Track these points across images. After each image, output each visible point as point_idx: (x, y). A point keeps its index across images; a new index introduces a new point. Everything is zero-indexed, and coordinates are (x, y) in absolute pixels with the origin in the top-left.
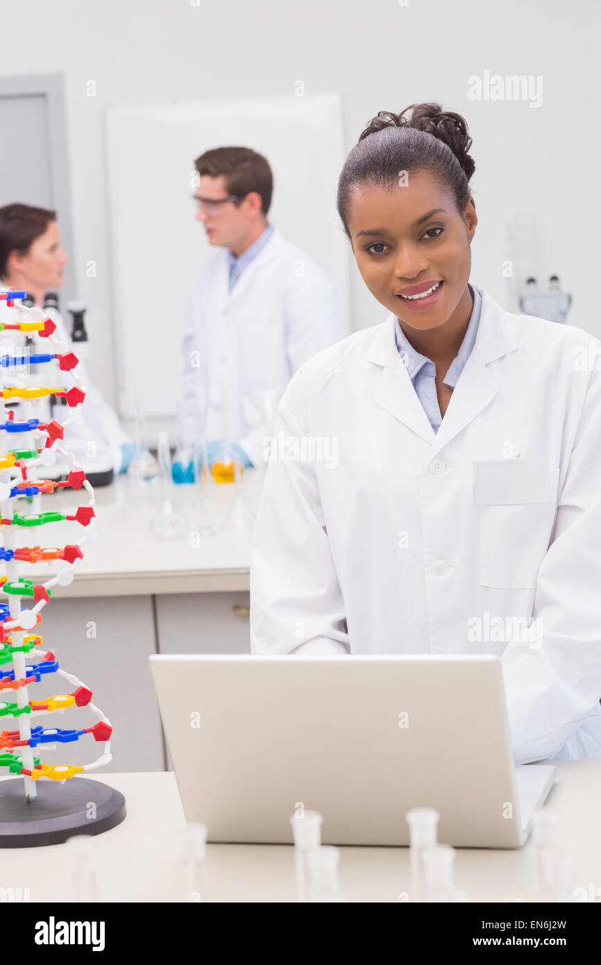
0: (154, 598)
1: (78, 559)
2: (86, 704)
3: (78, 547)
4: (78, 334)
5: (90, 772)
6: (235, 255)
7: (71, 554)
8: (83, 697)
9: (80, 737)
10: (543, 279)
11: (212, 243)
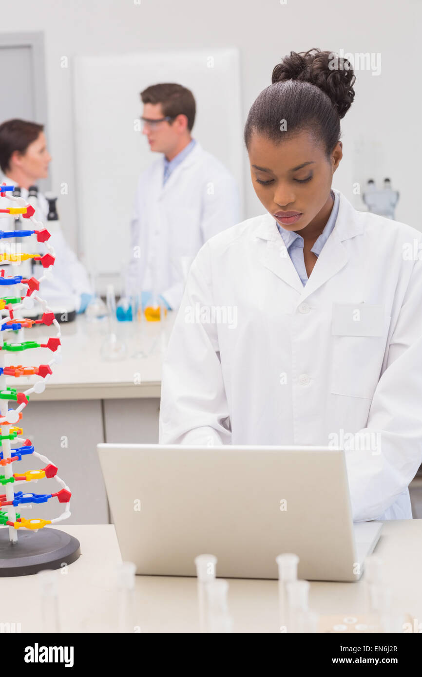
0: (103, 401)
1: (48, 375)
2: (53, 476)
3: (48, 366)
4: (52, 215)
5: (56, 524)
6: (168, 159)
7: (44, 371)
8: (51, 471)
9: (49, 499)
10: (379, 181)
11: (153, 150)
